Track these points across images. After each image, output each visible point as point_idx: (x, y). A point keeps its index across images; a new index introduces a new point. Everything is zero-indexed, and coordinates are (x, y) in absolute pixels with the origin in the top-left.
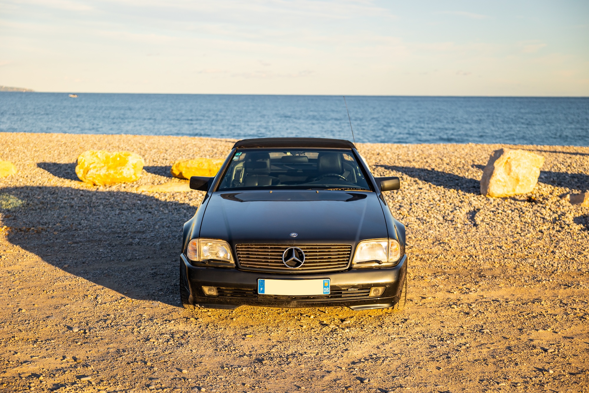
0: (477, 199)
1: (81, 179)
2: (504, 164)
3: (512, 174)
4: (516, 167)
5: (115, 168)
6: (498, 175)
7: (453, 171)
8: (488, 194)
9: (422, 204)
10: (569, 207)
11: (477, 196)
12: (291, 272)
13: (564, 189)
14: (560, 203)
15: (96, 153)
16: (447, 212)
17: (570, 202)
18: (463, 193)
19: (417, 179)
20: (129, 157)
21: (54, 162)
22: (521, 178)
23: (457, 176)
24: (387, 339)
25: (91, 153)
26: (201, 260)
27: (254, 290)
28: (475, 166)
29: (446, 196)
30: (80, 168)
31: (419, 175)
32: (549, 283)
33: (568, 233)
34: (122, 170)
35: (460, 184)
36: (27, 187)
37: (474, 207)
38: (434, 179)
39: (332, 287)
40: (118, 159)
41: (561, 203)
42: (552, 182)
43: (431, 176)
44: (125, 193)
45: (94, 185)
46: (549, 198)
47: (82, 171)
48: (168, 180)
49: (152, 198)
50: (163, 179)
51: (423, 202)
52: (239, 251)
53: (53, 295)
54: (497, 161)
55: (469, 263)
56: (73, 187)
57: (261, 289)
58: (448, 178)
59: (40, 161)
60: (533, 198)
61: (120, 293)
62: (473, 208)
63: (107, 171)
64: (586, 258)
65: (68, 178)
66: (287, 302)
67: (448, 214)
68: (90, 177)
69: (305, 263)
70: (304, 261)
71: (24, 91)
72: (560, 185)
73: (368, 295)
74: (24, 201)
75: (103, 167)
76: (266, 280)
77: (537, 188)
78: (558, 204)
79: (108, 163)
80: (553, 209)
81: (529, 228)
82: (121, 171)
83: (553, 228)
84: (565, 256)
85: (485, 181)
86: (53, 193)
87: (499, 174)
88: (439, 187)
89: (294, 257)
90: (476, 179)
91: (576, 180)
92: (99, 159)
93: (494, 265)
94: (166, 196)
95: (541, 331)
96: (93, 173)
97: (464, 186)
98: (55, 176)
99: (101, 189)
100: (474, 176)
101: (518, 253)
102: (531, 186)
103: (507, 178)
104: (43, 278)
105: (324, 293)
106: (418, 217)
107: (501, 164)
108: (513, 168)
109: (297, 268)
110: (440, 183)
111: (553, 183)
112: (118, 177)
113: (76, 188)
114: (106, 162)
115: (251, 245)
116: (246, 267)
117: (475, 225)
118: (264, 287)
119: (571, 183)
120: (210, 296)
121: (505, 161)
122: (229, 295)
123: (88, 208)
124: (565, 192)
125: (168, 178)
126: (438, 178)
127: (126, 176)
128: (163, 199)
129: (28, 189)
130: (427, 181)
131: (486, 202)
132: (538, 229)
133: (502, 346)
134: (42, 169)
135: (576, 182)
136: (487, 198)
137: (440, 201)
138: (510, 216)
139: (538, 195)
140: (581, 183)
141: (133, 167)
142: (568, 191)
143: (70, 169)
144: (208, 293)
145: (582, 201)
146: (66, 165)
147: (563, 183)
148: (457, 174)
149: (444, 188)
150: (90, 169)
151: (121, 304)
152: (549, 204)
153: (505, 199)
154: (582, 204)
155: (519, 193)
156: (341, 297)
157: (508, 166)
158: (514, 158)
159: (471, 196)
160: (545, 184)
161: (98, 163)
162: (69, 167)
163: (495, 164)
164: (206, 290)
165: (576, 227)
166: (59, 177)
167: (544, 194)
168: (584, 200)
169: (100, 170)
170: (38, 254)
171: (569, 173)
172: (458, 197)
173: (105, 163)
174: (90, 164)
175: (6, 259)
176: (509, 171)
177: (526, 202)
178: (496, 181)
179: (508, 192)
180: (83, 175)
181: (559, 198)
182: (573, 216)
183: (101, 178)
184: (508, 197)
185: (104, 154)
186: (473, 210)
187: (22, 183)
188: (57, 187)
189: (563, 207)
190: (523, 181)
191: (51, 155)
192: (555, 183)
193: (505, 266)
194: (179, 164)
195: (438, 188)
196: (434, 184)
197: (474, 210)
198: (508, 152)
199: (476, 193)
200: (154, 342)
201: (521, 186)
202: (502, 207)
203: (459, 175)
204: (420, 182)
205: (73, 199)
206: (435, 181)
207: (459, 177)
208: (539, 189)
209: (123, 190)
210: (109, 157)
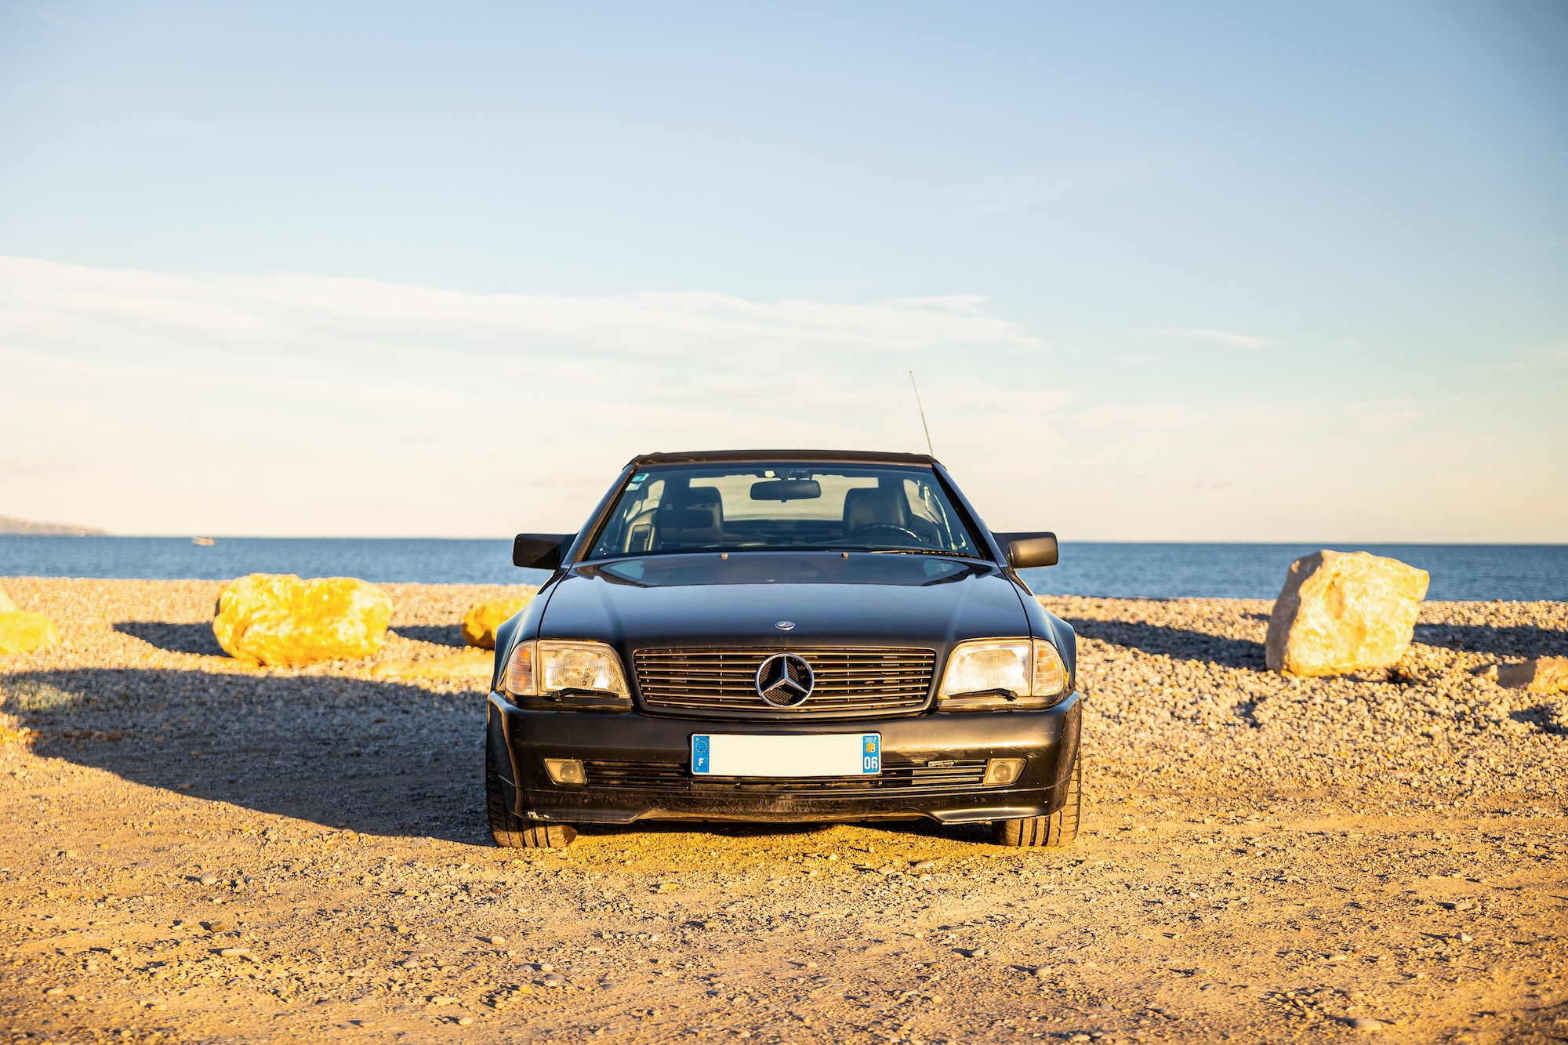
0: (1257, 681)
1: (226, 649)
2: (1324, 591)
3: (1346, 614)
4: (1357, 599)
5: (317, 620)
6: (1310, 617)
7: (1194, 625)
8: (1285, 667)
9: (1116, 690)
10: (1496, 692)
11: (1258, 674)
12: (778, 717)
13: (1481, 656)
14: (1472, 686)
15: (268, 581)
16: (1181, 704)
17: (1498, 683)
18: (1221, 668)
19: (1100, 641)
20: (353, 591)
21: (156, 620)
22: (1369, 624)
23: (1205, 635)
24: (1034, 893)
25: (255, 583)
26: (541, 694)
27: (682, 766)
28: (1249, 617)
29: (1177, 675)
30: (226, 621)
31: (1106, 633)
32: (1453, 809)
33: (1496, 737)
34: (335, 624)
35: (1211, 651)
36: (86, 671)
37: (1252, 694)
38: (1146, 641)
39: (885, 755)
40: (326, 597)
41: (1476, 685)
42: (1450, 642)
43: (1138, 634)
44: (342, 680)
45: (262, 664)
46: (1443, 675)
47: (229, 629)
48: (453, 653)
49: (415, 690)
50: (443, 650)
51: (1118, 686)
52: (642, 665)
53: (150, 830)
54: (1307, 583)
55: (1241, 781)
56: (206, 669)
57: (701, 761)
58: (1180, 638)
59: (123, 618)
60: (1402, 672)
61: (327, 825)
62: (1249, 696)
63: (297, 627)
64: (1547, 772)
65: (192, 652)
66: (768, 797)
67: (1184, 707)
68: (251, 644)
69: (815, 693)
70: (812, 689)
71: (82, 534)
72: (1470, 648)
73: (981, 780)
74: (76, 695)
75: (285, 618)
76: (712, 737)
77: (1413, 653)
78: (1469, 686)
79: (299, 607)
80: (1455, 697)
81: (1394, 728)
82: (331, 628)
83: (1459, 729)
84: (1492, 770)
85: (1278, 634)
86: (154, 681)
87: (1314, 616)
88: (1159, 657)
89: (786, 680)
90: (1253, 640)
91: (1512, 638)
92: (276, 597)
93: (1308, 783)
94: (448, 683)
95: (1434, 877)
96: (258, 634)
97: (1224, 654)
98: (160, 647)
99: (280, 671)
100: (1247, 634)
101: (1368, 764)
102: (1397, 647)
103: (1333, 626)
104: (125, 805)
105: (865, 770)
106: (1107, 713)
107: (1318, 592)
108: (1349, 601)
109: (794, 707)
110: (1160, 649)
111: (1453, 645)
112: (324, 643)
113: (214, 671)
114: (294, 607)
115: (674, 651)
116: (661, 706)
117: (1255, 725)
118: (706, 755)
119: (1500, 644)
120: (565, 786)
121: (1327, 582)
122: (615, 782)
123: (244, 705)
124: (1484, 662)
125: (454, 649)
126: (1155, 640)
127: (344, 641)
128: (441, 689)
129: (87, 673)
130: (1126, 645)
131: (1281, 686)
132: (1419, 731)
133: (1335, 902)
134: (124, 635)
135: (1512, 643)
136: (1282, 678)
137: (1161, 684)
138: (1345, 709)
139: (1414, 669)
140: (1526, 645)
141: (363, 617)
142: (1492, 661)
143: (200, 633)
144: (559, 779)
145: (1531, 679)
146: (189, 626)
147: (1478, 645)
148: (1203, 630)
149: (1171, 658)
150: (252, 624)
151: (330, 842)
152: (1444, 686)
153: (1329, 679)
154: (1530, 684)
155: (1366, 665)
156: (908, 783)
157: (1335, 596)
158: (1350, 575)
159: (1242, 676)
160: (1433, 647)
161: (272, 609)
162: (197, 631)
163: (1303, 591)
164: (556, 769)
165: (1520, 728)
166: (170, 650)
167: (1429, 665)
168: (1536, 676)
169: (278, 624)
170: (110, 769)
171: (1494, 625)
172: (1207, 675)
173: (290, 609)
174: (253, 611)
175: (28, 777)
176: (1339, 609)
177: (1385, 684)
178: (1306, 634)
179: (1339, 662)
180: (231, 639)
181: (1470, 676)
182: (1509, 709)
183: (281, 646)
184: (1338, 675)
185: (289, 586)
186: (1247, 701)
187: (72, 662)
188: (164, 670)
189: (1482, 691)
190: (1375, 634)
191: (151, 608)
192: (1458, 646)
193: (1337, 784)
194: (483, 609)
195: (1156, 660)
196: (1145, 652)
197: (1251, 700)
198: (1335, 560)
199: (1254, 668)
200: (415, 898)
201: (1372, 647)
202: (1324, 694)
203: (1210, 633)
204: (1109, 647)
205: (205, 690)
206: (1146, 645)
207: (1211, 637)
208: (1418, 656)
209: (336, 673)
210: (302, 592)
